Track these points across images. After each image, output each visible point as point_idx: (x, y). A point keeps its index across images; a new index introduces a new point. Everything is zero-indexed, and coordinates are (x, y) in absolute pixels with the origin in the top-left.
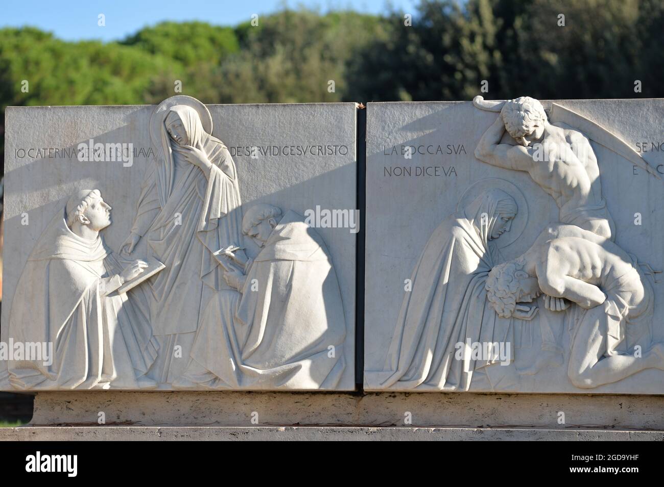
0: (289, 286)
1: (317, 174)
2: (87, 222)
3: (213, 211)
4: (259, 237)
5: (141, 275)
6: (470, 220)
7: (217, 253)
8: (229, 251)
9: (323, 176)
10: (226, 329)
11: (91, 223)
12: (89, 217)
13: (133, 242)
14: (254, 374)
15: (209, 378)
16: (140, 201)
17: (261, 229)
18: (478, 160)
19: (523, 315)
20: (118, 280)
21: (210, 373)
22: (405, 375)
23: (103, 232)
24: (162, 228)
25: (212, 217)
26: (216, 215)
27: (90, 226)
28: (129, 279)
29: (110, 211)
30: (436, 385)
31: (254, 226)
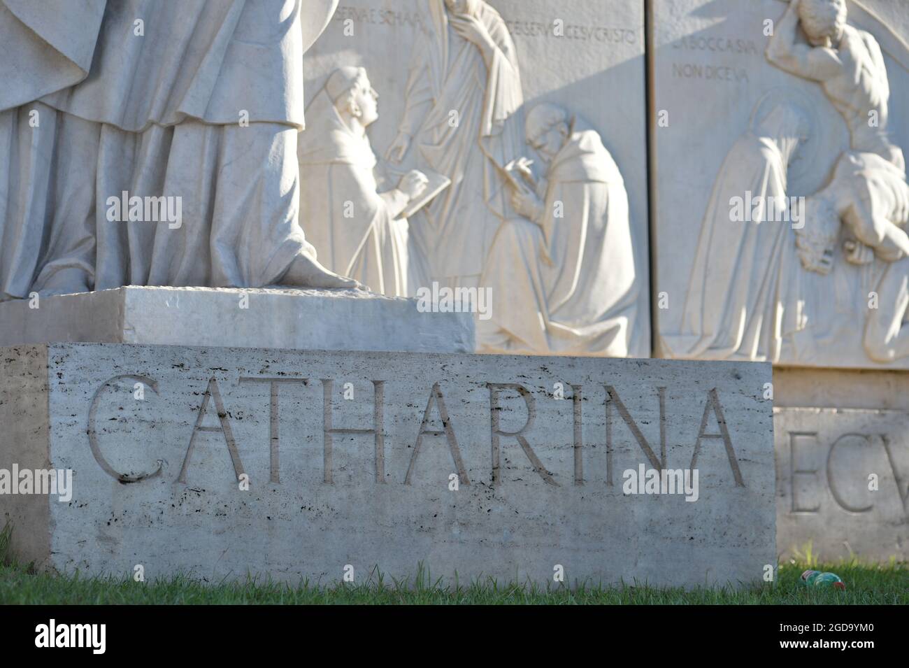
0: (605, 217)
1: (604, 68)
2: (359, 114)
3: (499, 109)
4: (546, 148)
5: (426, 193)
6: (772, 139)
7: (509, 167)
8: (523, 164)
9: (609, 72)
10: (530, 272)
11: (362, 115)
12: (361, 107)
13: (405, 145)
14: (568, 336)
15: (502, 339)
16: (409, 88)
17: (550, 137)
18: (771, 63)
19: (825, 266)
20: (401, 199)
21: (502, 332)
22: (716, 341)
23: (369, 129)
24: (436, 130)
25: (498, 117)
26: (502, 114)
27: (360, 119)
28: (414, 196)
29: (377, 99)
30: (748, 355)
31: (544, 133)
